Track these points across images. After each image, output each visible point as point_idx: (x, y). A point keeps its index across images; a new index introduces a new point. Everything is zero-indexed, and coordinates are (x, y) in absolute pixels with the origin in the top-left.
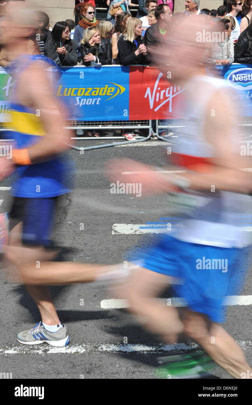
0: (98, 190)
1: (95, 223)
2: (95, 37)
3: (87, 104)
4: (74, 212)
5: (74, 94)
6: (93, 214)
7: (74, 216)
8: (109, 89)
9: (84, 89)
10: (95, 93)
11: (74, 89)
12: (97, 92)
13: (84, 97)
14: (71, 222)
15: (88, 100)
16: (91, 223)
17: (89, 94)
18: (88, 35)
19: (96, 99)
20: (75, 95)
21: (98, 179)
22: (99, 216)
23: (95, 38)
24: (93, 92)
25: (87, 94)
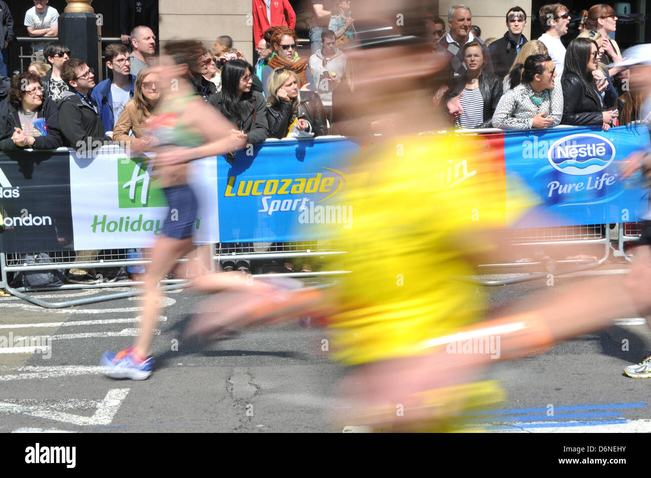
0: (310, 366)
1: (308, 425)
2: (287, 86)
3: (283, 209)
4: (266, 407)
5: (257, 192)
6: (303, 409)
7: (267, 413)
8: (324, 180)
9: (276, 182)
10: (298, 189)
11: (257, 183)
12: (302, 186)
13: (277, 196)
14: (262, 425)
15: (285, 202)
16: (301, 425)
17: (286, 190)
18: (275, 81)
19: (300, 200)
20: (260, 194)
21: (309, 348)
22: (316, 413)
23: (288, 88)
24: (294, 187)
25: (282, 191)
